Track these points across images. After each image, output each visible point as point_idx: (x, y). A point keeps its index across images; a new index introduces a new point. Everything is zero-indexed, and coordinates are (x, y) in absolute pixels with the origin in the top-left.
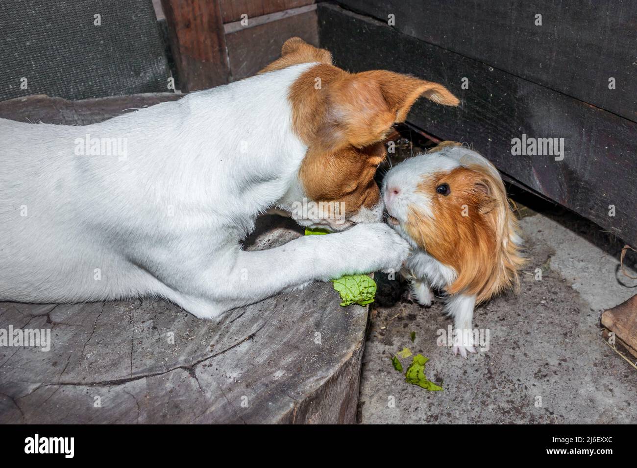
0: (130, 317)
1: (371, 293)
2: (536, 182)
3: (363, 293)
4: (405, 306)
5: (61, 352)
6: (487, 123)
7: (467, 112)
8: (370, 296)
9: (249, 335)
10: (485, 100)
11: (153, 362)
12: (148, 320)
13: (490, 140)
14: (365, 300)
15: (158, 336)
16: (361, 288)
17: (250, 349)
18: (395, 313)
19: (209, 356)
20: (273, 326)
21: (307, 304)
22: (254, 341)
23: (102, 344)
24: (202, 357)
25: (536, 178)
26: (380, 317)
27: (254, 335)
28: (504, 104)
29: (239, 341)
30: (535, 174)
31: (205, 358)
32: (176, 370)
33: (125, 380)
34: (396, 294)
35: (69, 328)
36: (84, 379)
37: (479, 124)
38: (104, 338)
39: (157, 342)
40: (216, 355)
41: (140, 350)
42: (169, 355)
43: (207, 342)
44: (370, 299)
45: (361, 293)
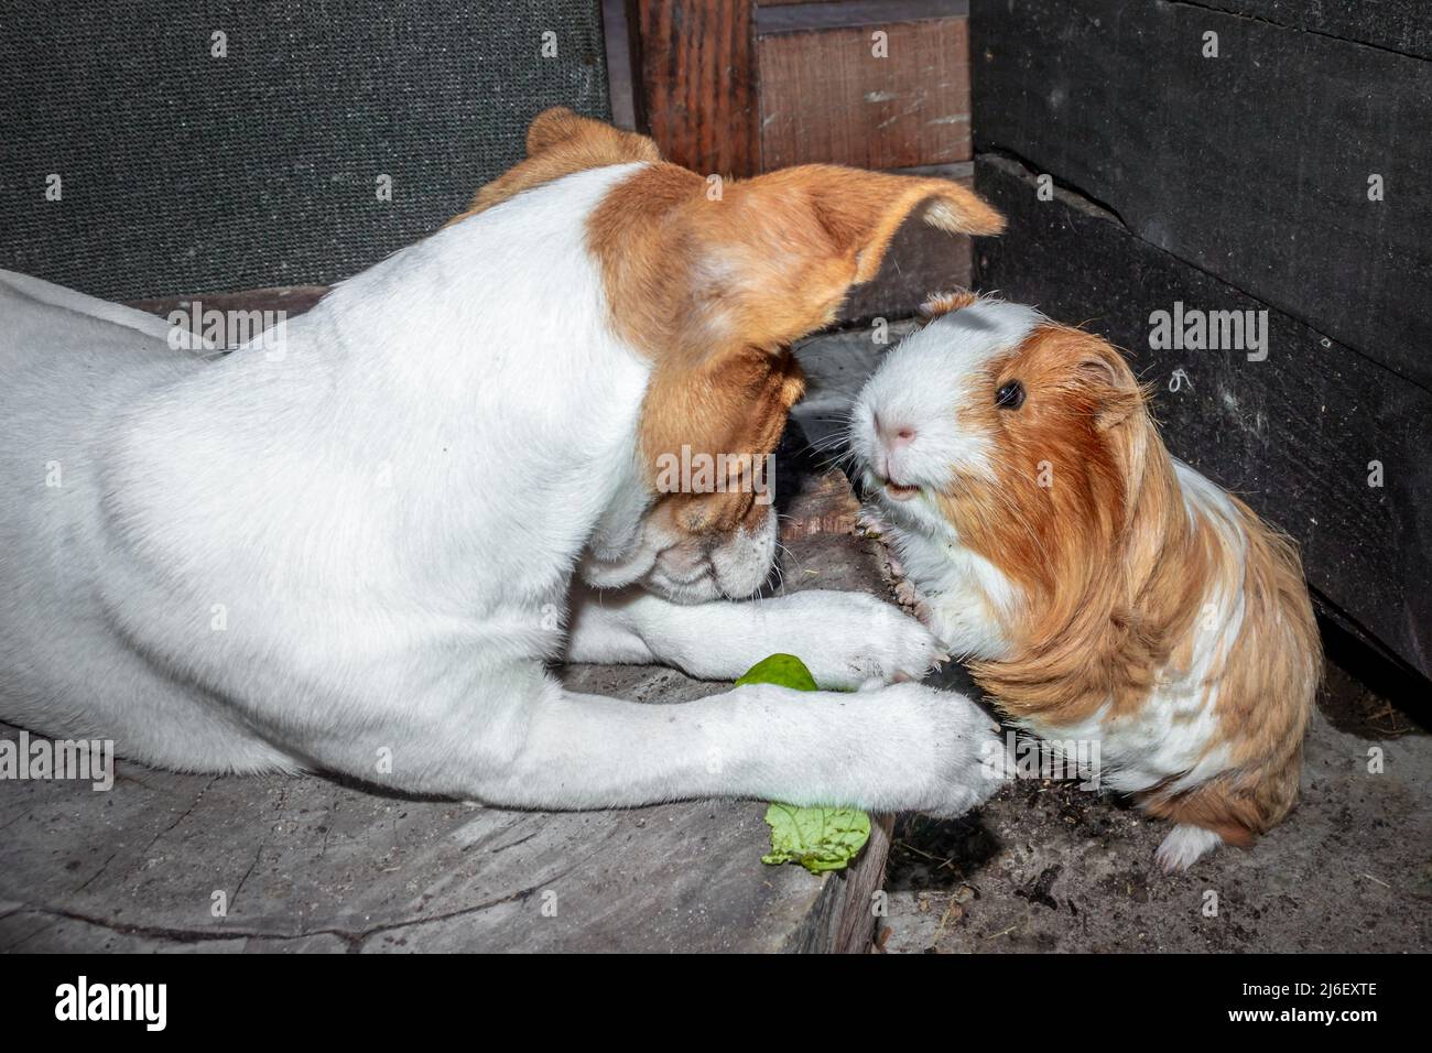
0: (283, 794)
1: (848, 847)
2: (1412, 643)
3: (829, 843)
4: (1036, 911)
5: (100, 843)
6: (1310, 479)
7: (1267, 445)
8: (842, 851)
9: (521, 889)
10: (1308, 420)
11: (280, 906)
12: (316, 809)
13: (1313, 521)
14: (821, 860)
15: (321, 851)
16: (829, 830)
17: (507, 924)
18: (1005, 925)
19: (408, 920)
20: (585, 879)
21: (685, 842)
22: (526, 905)
23: (193, 842)
24: (393, 919)
26: (965, 926)
27: (531, 891)
28: (1350, 435)
29: (490, 899)
30: (1410, 622)
31: (399, 922)
32: (323, 936)
33: (202, 934)
34: (1022, 876)
35: (143, 792)
36: (117, 912)
37: (1293, 479)
38: (204, 829)
39: (312, 862)
40: (426, 920)
41: (268, 872)
42: (323, 899)
43: (420, 886)
44: (841, 859)
45: (825, 842)
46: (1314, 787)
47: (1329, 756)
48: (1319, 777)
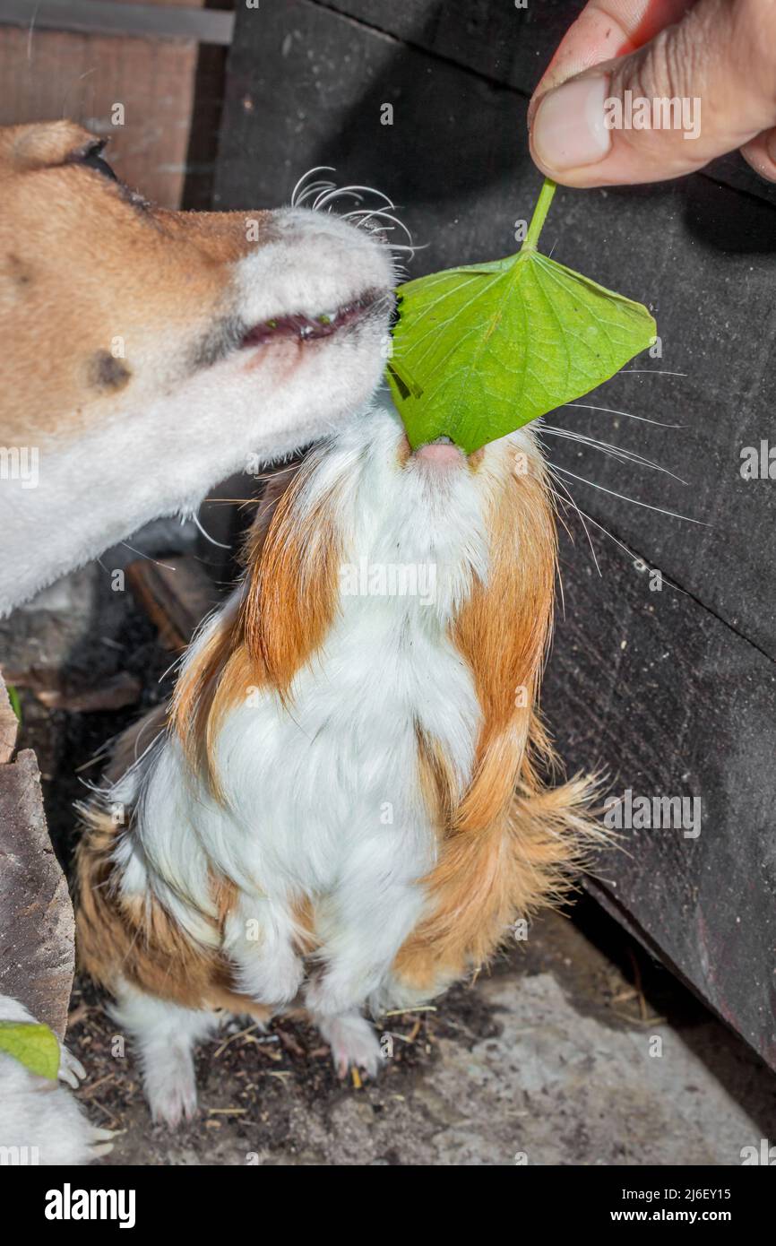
2: (699, 959)
6: (593, 725)
10: (601, 653)
25: (701, 945)
28: (655, 686)
30: (701, 932)
37: (570, 720)
46: (545, 1091)
47: (565, 1049)
48: (552, 1077)
